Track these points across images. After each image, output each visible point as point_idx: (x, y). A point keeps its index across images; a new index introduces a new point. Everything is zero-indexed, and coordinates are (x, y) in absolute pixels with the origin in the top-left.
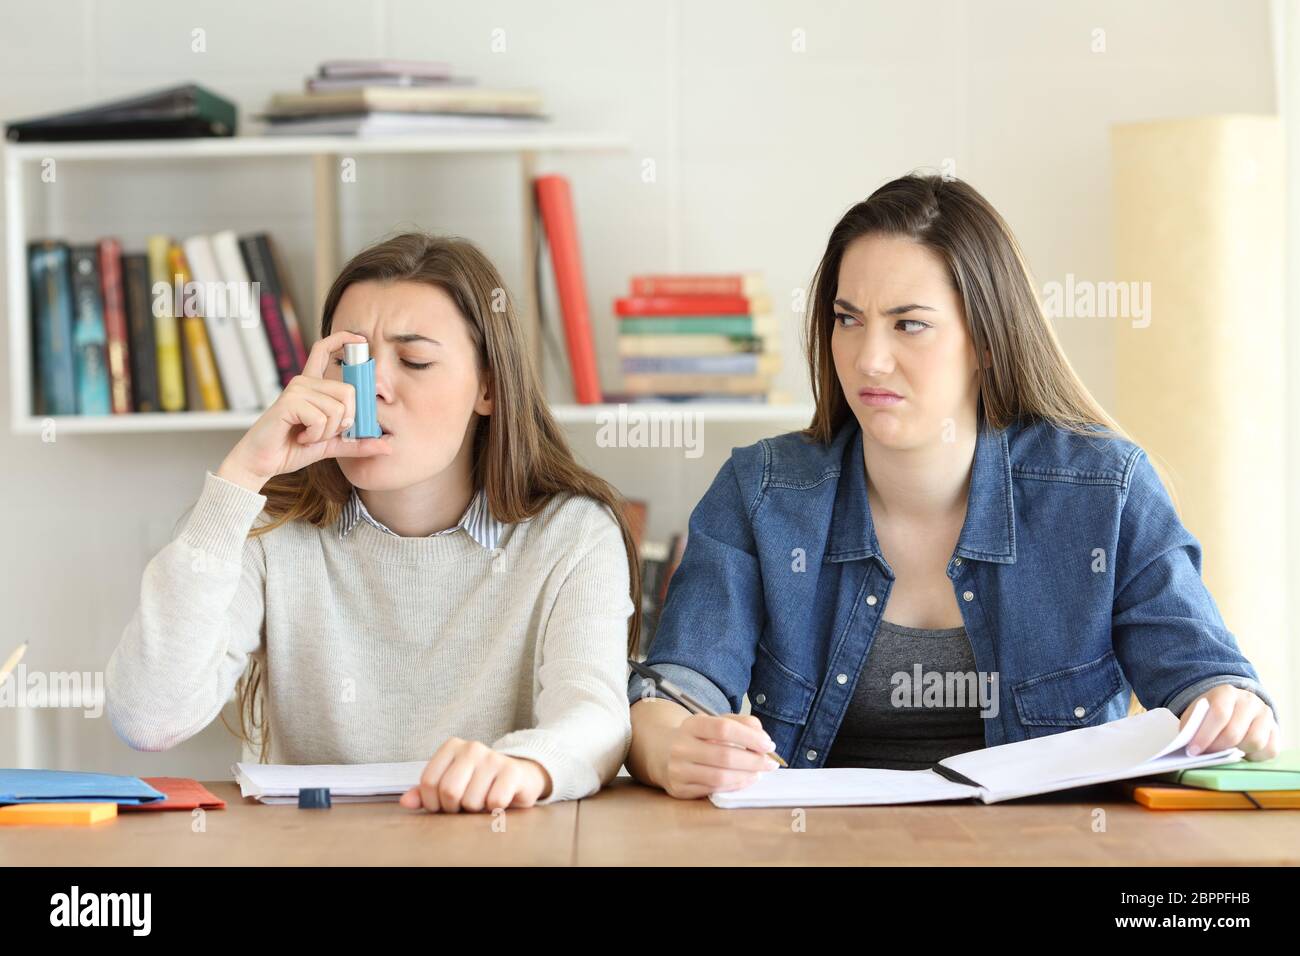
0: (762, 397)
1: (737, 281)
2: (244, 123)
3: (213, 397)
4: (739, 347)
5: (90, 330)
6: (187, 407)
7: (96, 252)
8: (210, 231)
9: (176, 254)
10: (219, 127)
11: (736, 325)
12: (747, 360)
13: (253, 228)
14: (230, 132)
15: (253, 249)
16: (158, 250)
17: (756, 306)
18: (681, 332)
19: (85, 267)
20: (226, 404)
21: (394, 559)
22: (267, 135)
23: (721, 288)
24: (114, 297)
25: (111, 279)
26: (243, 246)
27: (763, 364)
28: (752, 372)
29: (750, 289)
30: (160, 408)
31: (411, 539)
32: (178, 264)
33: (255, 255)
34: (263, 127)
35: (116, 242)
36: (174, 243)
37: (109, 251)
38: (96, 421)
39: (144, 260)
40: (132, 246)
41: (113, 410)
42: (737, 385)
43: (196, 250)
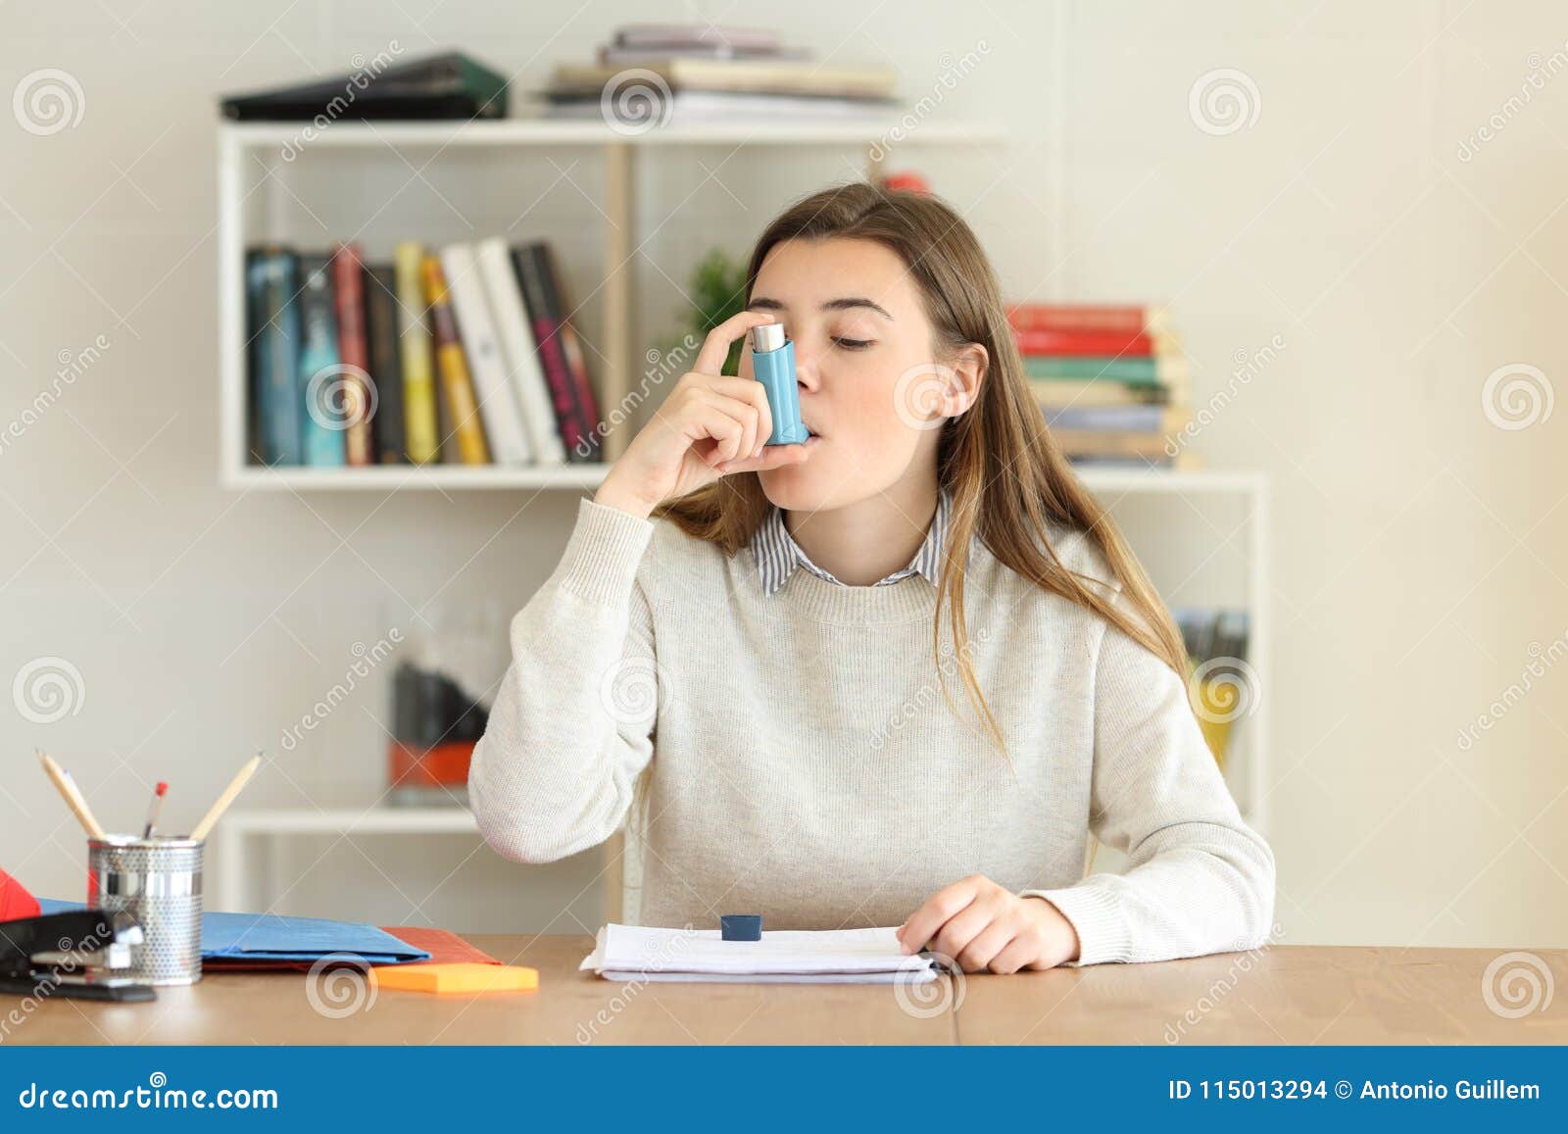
0: (1167, 462)
1: (1137, 313)
2: (519, 101)
3: (473, 447)
4: (1139, 396)
5: (322, 361)
6: (440, 459)
7: (330, 262)
8: (474, 237)
9: (431, 267)
10: (486, 106)
11: (1136, 370)
12: (1147, 415)
13: (529, 234)
14: (500, 113)
15: (527, 260)
16: (408, 261)
17: (1161, 346)
18: (1066, 376)
19: (316, 280)
20: (489, 457)
21: (836, 618)
22: (547, 117)
23: (1119, 322)
24: (351, 317)
25: (349, 296)
26: (515, 258)
27: (1169, 419)
28: (1154, 429)
29: (1156, 324)
30: (405, 459)
31: (858, 588)
32: (433, 277)
33: (530, 269)
34: (541, 108)
35: (355, 249)
36: (430, 253)
37: (348, 261)
38: (325, 474)
39: (390, 273)
40: (376, 255)
41: (347, 461)
42: (1135, 445)
43: (457, 263)
